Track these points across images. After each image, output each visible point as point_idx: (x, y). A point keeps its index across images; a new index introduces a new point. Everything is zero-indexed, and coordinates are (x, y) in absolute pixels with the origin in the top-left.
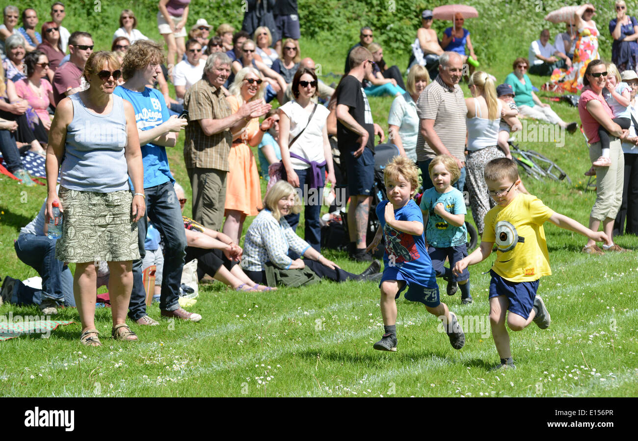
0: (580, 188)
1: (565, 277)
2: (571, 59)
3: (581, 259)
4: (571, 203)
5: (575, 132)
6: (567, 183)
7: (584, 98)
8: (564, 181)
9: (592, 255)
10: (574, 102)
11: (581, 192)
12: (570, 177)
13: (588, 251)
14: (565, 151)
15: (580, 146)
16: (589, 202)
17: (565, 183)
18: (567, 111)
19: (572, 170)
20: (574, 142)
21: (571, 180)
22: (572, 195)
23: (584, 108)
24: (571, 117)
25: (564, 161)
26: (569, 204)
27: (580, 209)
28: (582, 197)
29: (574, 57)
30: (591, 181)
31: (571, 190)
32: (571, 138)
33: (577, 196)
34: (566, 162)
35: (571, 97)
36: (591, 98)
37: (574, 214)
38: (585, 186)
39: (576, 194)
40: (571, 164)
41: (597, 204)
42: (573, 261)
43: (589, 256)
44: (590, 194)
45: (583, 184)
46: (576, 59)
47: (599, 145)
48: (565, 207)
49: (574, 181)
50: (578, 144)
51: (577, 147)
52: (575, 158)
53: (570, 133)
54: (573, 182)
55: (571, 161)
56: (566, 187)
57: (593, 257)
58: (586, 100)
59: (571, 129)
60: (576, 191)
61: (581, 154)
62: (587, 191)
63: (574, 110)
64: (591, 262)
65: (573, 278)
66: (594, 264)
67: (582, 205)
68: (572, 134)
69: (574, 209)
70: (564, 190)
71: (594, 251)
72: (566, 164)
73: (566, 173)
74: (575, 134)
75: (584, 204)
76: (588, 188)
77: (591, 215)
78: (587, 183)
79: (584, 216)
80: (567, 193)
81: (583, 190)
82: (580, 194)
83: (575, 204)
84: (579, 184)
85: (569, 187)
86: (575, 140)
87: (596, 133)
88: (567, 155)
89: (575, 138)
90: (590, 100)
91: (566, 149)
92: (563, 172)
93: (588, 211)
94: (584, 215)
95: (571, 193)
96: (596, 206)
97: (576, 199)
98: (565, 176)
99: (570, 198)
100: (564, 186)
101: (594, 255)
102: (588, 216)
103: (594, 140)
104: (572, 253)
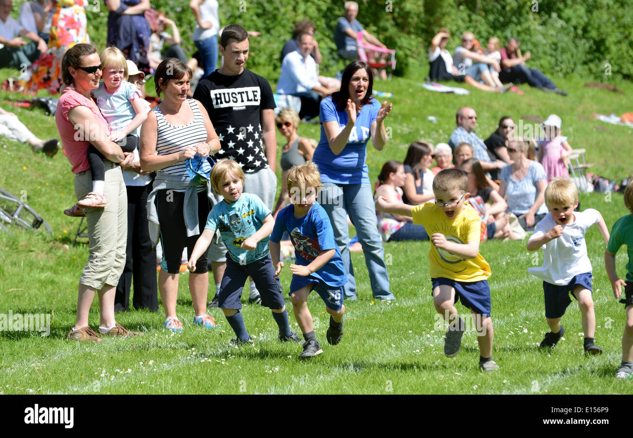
0: (65, 240)
1: (40, 378)
2: (47, 41)
3: (65, 350)
4: (51, 263)
5: (55, 153)
6: (45, 233)
7: (65, 103)
8: (40, 229)
9: (82, 343)
10: (52, 109)
11: (67, 246)
12: (49, 223)
13: (77, 336)
14: (41, 184)
15: (64, 176)
16: (79, 260)
17: (41, 234)
18: (42, 122)
19: (52, 213)
20: (54, 170)
21: (51, 229)
22: (54, 250)
23: (65, 119)
24: (49, 131)
25: (39, 199)
26: (48, 264)
27: (66, 273)
28: (69, 253)
29: (50, 39)
30: (82, 228)
31: (51, 243)
32: (50, 163)
33: (60, 253)
34: (43, 200)
35: (47, 102)
36: (76, 104)
37: (56, 279)
38: (73, 237)
39: (60, 248)
40: (50, 203)
41: (90, 265)
42: (54, 353)
43: (78, 344)
44: (81, 249)
45: (70, 234)
46: (54, 42)
47: (88, 175)
48: (42, 270)
49: (56, 229)
50: (60, 173)
51: (60, 177)
52: (56, 195)
53: (48, 155)
54: (54, 230)
55: (51, 199)
56: (45, 239)
57: (84, 346)
58: (69, 107)
59: (50, 148)
60: (58, 244)
61: (66, 188)
62: (76, 244)
63: (52, 120)
64: (81, 353)
65: (53, 380)
66: (86, 356)
67: (69, 266)
68: (52, 157)
69: (56, 272)
70: (41, 244)
71: (86, 336)
72: (43, 203)
73: (42, 217)
74: (55, 157)
75: (71, 264)
76: (78, 239)
77: (81, 282)
78: (76, 232)
79: (72, 283)
80: (46, 248)
81: (70, 242)
82: (66, 249)
83: (57, 265)
84: (64, 233)
85: (48, 239)
86: (56, 167)
87: (85, 157)
88: (43, 189)
89: (56, 164)
90: (75, 106)
91: (43, 181)
92: (39, 215)
93: (77, 274)
94: (71, 280)
95: (51, 248)
96: (88, 268)
97: (59, 257)
98: (41, 222)
99: (50, 255)
100: (40, 236)
101: (86, 342)
102: (78, 282)
103: (81, 168)
104: (53, 340)
